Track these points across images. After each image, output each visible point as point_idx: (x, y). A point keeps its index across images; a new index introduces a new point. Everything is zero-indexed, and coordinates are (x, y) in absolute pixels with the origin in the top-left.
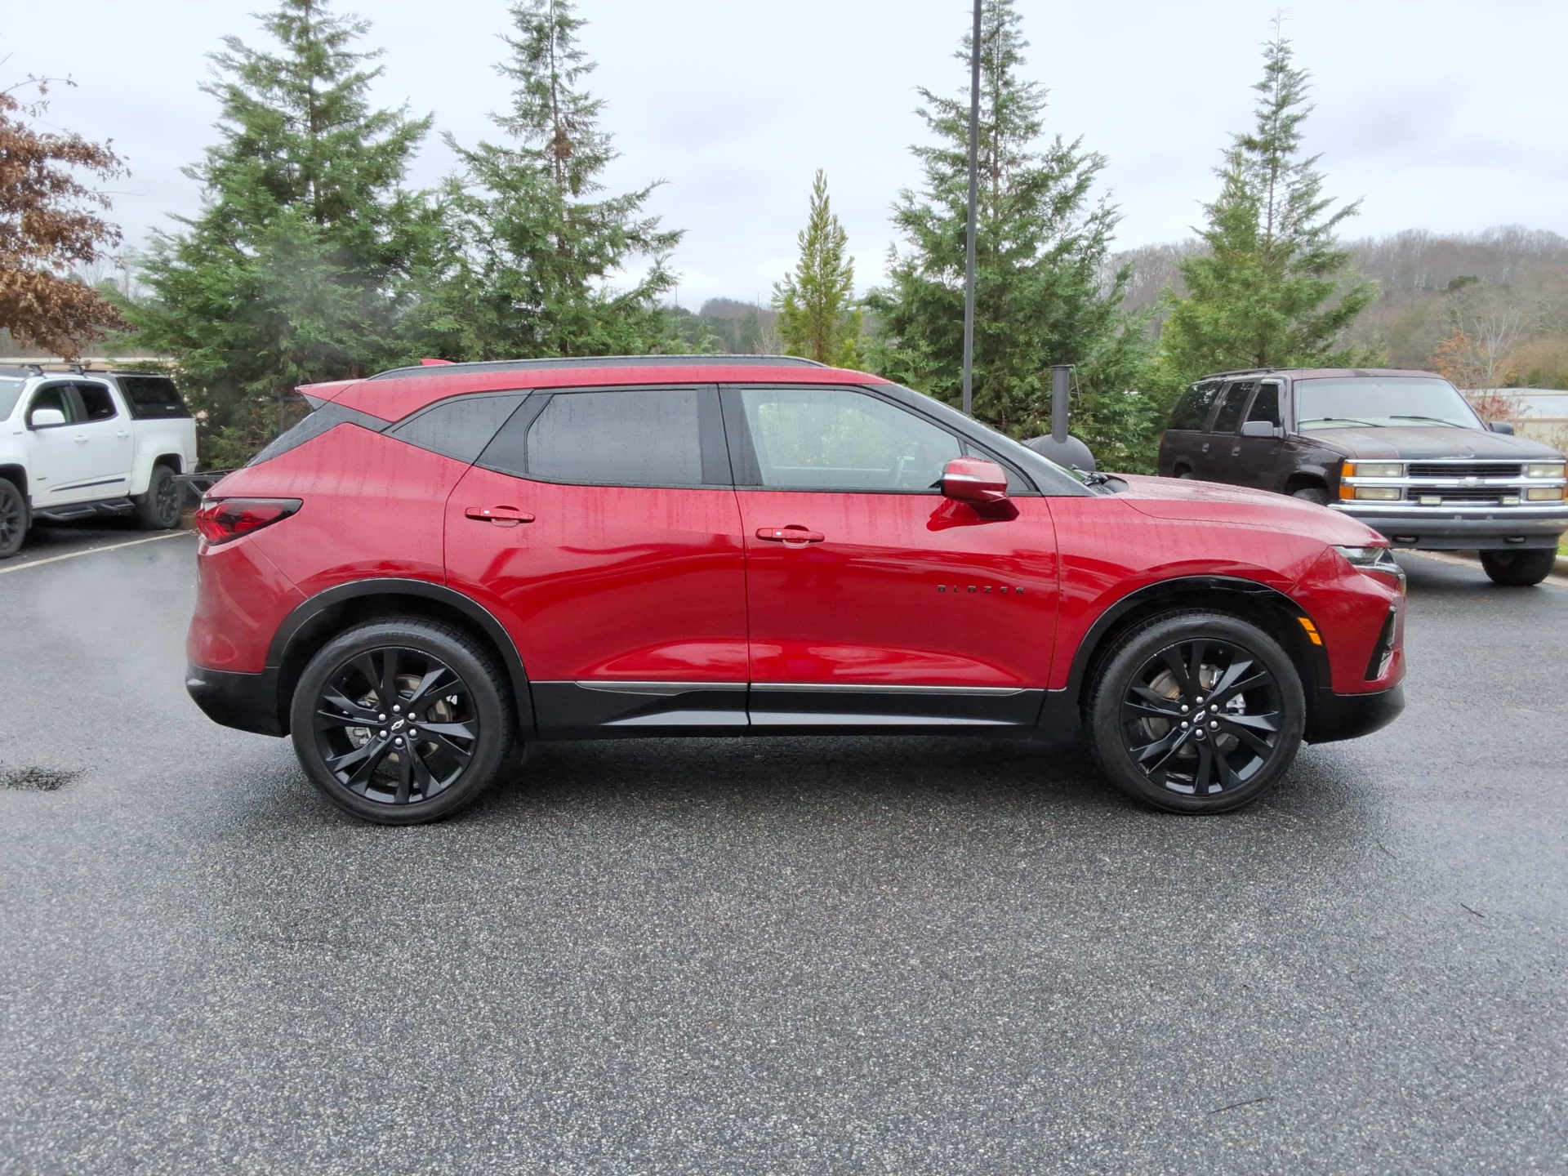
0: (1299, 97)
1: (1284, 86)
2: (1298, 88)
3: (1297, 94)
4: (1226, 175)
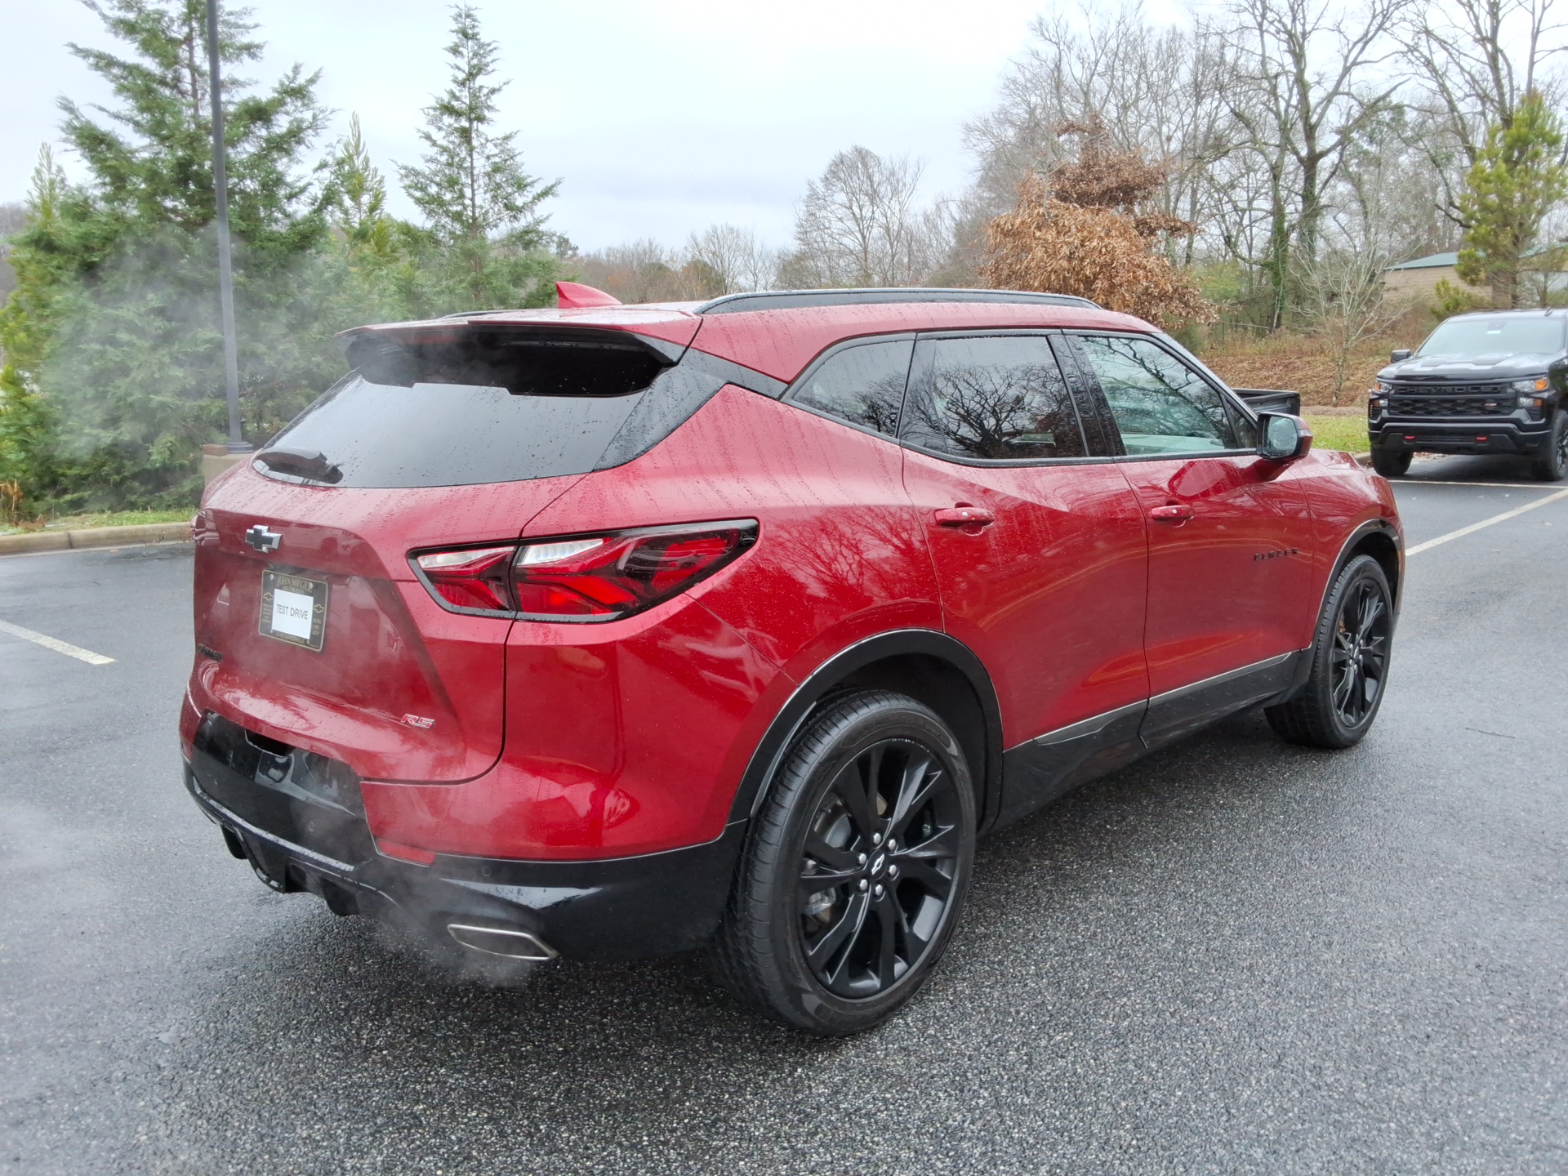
0: (489, 69)
1: (476, 54)
2: (489, 59)
3: (487, 65)
4: (428, 137)
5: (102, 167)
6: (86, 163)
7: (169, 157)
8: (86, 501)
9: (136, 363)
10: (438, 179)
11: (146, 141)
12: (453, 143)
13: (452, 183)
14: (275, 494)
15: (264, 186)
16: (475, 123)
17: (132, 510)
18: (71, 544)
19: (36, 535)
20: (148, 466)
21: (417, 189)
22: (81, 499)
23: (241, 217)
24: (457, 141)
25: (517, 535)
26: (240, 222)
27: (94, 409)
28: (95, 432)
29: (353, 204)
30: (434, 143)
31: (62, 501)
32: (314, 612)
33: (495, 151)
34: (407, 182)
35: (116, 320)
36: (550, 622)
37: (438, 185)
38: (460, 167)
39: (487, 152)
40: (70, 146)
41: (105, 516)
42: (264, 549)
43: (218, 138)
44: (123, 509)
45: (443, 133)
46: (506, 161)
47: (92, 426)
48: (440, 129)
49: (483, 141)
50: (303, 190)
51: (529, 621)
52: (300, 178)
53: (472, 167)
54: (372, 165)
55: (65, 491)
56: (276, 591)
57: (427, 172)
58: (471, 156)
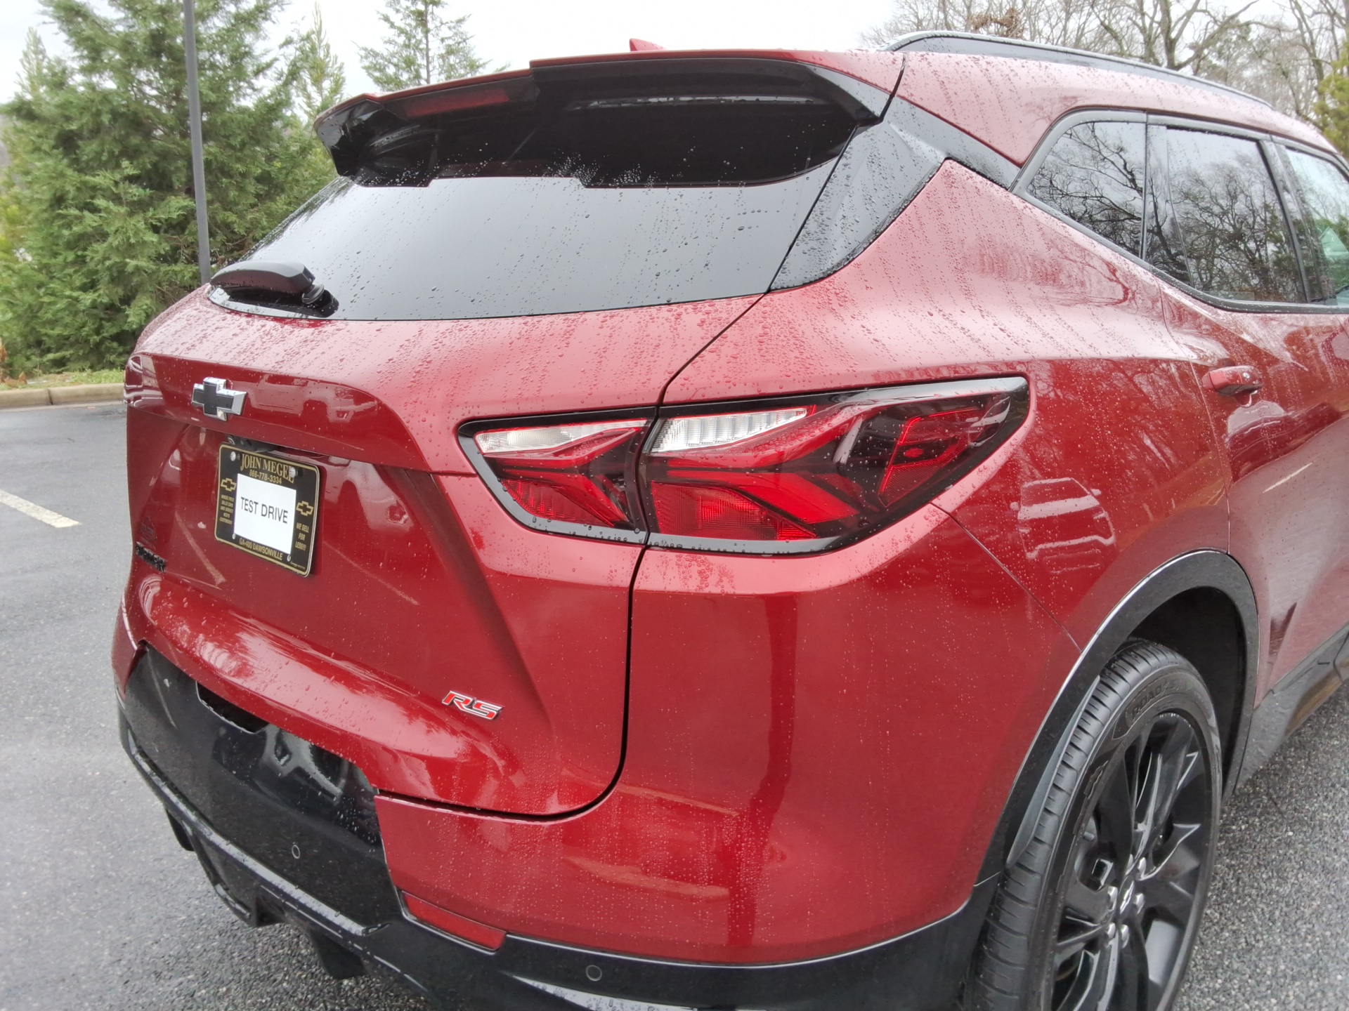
4: (386, 19)
5: (80, 40)
6: (64, 36)
7: (143, 30)
8: (68, 360)
9: (113, 229)
10: (395, 60)
11: (121, 15)
12: (410, 25)
13: (409, 63)
14: (237, 331)
15: (232, 59)
16: (430, 7)
17: (111, 369)
18: (51, 401)
19: (18, 392)
20: (126, 327)
21: (376, 69)
22: (64, 358)
23: (212, 90)
24: (414, 23)
25: (654, 400)
26: (210, 93)
27: (76, 272)
28: (75, 294)
29: (315, 88)
30: (392, 25)
31: (45, 359)
32: (298, 514)
33: (450, 34)
34: (367, 63)
35: (94, 188)
36: (709, 552)
37: (396, 65)
38: (416, 48)
39: (442, 35)
40: (47, 19)
41: (84, 374)
42: (220, 414)
43: (188, 14)
44: (103, 368)
45: (400, 16)
46: (459, 43)
47: (72, 289)
48: (398, 11)
49: (439, 24)
50: (269, 65)
51: (671, 549)
52: (266, 52)
53: (428, 49)
54: (332, 53)
55: (49, 351)
56: (240, 476)
57: (385, 53)
58: (427, 38)
